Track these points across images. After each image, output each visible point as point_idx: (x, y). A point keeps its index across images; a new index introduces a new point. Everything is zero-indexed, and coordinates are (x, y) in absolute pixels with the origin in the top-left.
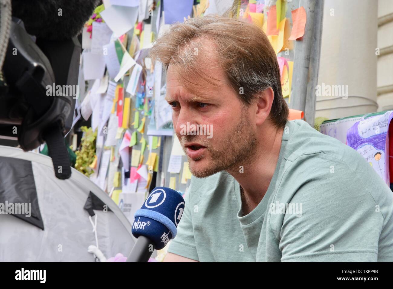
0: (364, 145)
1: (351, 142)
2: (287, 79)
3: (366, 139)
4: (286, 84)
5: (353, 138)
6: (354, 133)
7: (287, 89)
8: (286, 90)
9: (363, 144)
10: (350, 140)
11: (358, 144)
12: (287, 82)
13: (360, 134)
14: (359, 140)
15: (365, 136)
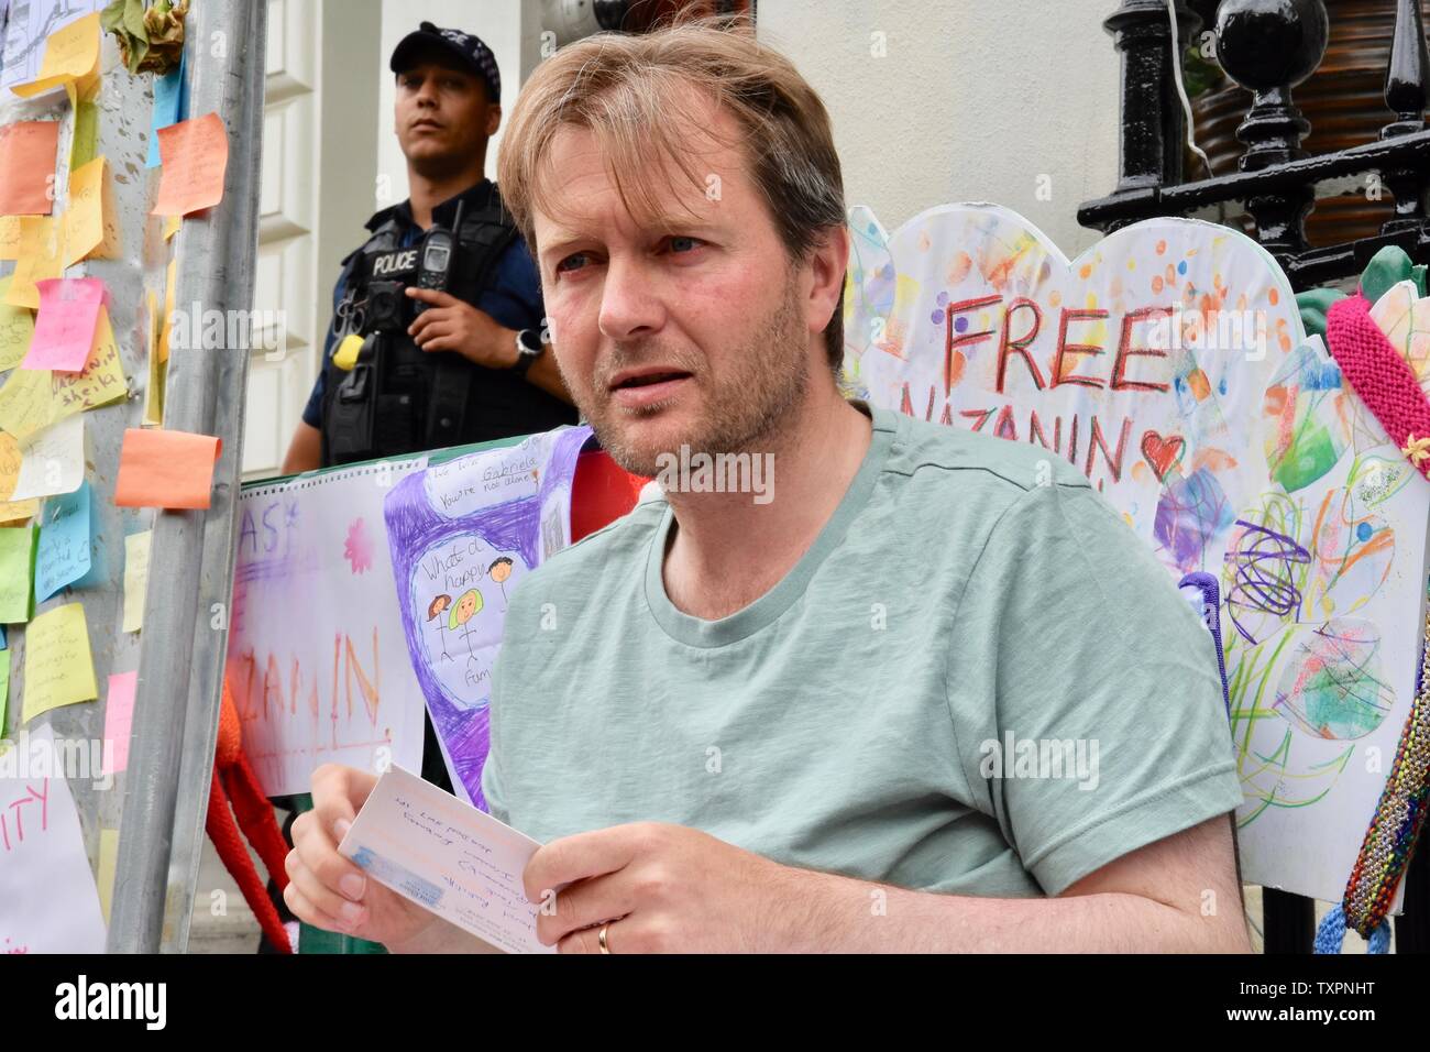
0: (452, 538)
1: (400, 529)
2: (111, 346)
3: (458, 519)
4: (106, 363)
5: (409, 521)
6: (412, 505)
7: (113, 379)
8: (108, 383)
9: (447, 536)
10: (396, 525)
11: (427, 535)
12: (111, 356)
13: (437, 506)
14: (433, 523)
15: (456, 512)
